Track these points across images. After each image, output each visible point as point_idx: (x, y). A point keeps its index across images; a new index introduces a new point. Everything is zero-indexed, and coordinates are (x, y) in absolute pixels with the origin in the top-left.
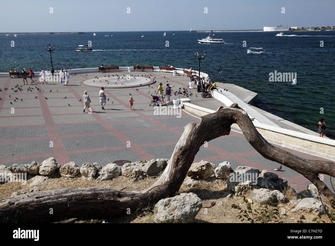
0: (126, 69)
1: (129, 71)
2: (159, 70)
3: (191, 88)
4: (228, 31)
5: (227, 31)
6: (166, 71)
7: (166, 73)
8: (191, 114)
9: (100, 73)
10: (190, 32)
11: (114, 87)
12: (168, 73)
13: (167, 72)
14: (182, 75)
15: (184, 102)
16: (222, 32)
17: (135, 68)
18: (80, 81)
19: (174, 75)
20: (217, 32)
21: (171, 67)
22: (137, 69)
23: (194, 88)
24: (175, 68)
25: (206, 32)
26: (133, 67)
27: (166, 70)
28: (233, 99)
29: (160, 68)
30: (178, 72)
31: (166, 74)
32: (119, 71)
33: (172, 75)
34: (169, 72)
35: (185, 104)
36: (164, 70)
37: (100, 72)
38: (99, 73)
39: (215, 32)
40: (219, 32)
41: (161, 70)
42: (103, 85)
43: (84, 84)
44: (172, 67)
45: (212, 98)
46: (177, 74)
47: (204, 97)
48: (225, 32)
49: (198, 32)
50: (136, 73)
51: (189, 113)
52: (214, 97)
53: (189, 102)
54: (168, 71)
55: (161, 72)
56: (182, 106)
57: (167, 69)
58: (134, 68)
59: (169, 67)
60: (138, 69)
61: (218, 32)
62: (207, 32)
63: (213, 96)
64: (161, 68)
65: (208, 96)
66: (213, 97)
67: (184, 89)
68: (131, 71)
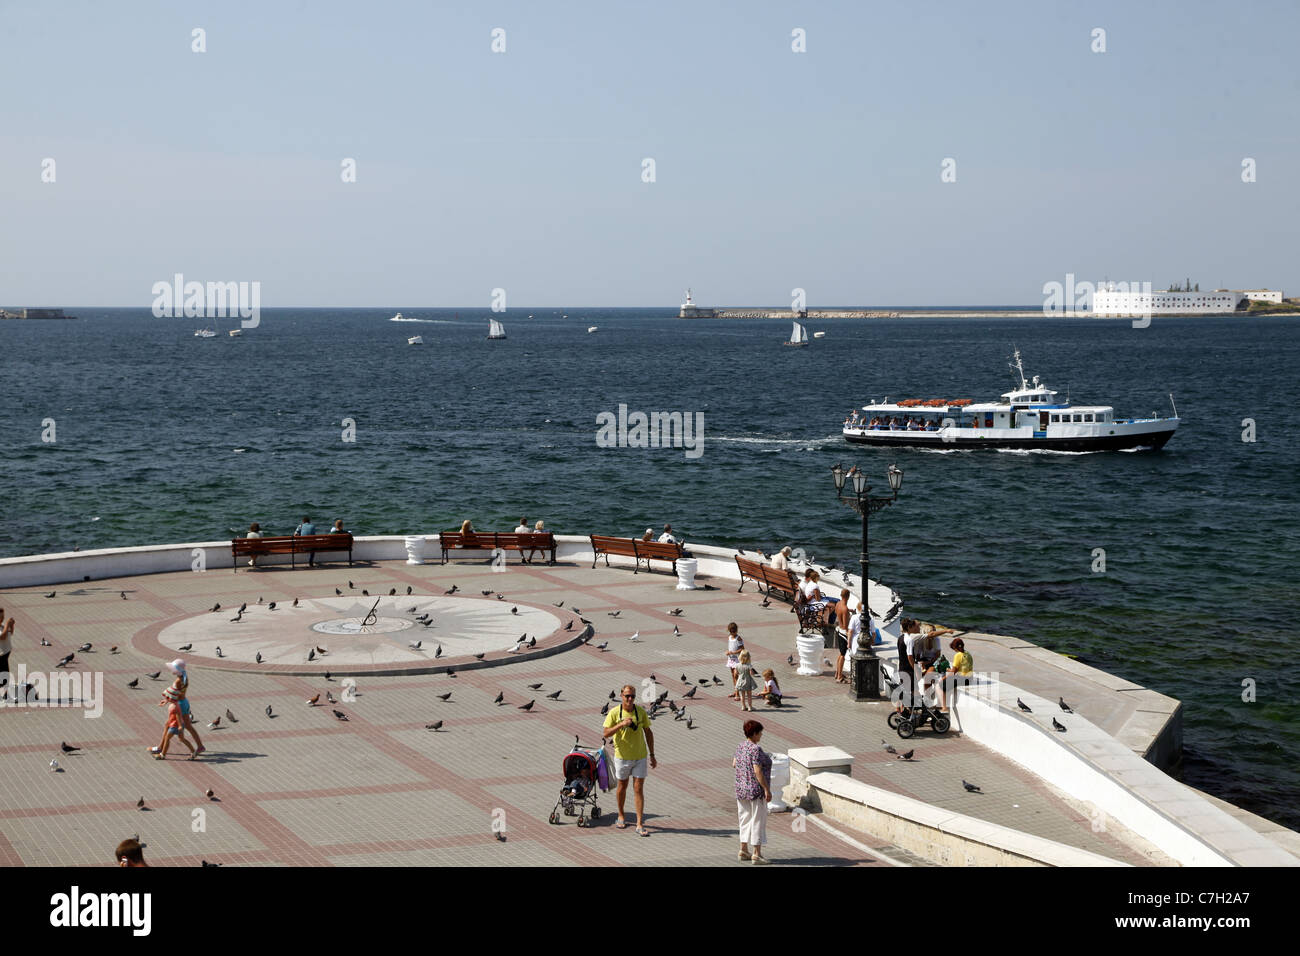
0: (390, 551)
1: (411, 561)
2: (588, 556)
3: (811, 671)
4: (894, 315)
5: (886, 315)
6: (632, 561)
7: (632, 573)
8: (880, 850)
9: (239, 570)
10: (682, 315)
11: (355, 667)
12: (642, 576)
13: (636, 569)
14: (730, 591)
15: (816, 769)
16: (859, 315)
17: (446, 543)
18: (137, 628)
19: (682, 584)
20: (831, 315)
21: (664, 538)
22: (456, 551)
23: (825, 674)
24: (686, 546)
25: (772, 316)
26: (437, 537)
27: (635, 558)
28: (1096, 752)
29: (594, 544)
30: (704, 566)
31: (633, 583)
32: (353, 564)
33: (672, 588)
34: (649, 570)
35: (823, 780)
36: (614, 559)
37: (235, 566)
38: (232, 571)
39: (823, 314)
40: (843, 315)
41: (602, 558)
42: (288, 652)
43: (162, 647)
44: (671, 537)
45: (955, 738)
46: (701, 584)
47: (904, 734)
48: (874, 315)
49: (726, 315)
50: (450, 571)
51: (867, 844)
52: (966, 732)
53: (845, 769)
54: (643, 563)
55: (601, 564)
56: (804, 793)
57: (636, 550)
58: (443, 541)
59: (652, 541)
60: (466, 547)
61: (839, 319)
62: (778, 315)
63: (954, 725)
64: (599, 546)
65: (927, 728)
66: (957, 734)
67: (770, 675)
68: (426, 561)
